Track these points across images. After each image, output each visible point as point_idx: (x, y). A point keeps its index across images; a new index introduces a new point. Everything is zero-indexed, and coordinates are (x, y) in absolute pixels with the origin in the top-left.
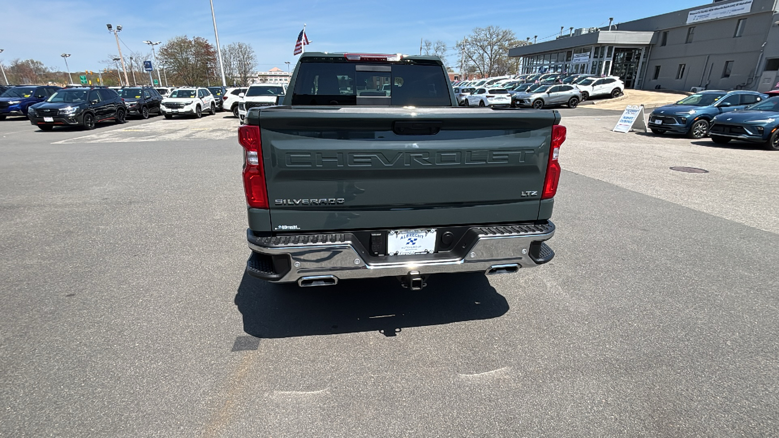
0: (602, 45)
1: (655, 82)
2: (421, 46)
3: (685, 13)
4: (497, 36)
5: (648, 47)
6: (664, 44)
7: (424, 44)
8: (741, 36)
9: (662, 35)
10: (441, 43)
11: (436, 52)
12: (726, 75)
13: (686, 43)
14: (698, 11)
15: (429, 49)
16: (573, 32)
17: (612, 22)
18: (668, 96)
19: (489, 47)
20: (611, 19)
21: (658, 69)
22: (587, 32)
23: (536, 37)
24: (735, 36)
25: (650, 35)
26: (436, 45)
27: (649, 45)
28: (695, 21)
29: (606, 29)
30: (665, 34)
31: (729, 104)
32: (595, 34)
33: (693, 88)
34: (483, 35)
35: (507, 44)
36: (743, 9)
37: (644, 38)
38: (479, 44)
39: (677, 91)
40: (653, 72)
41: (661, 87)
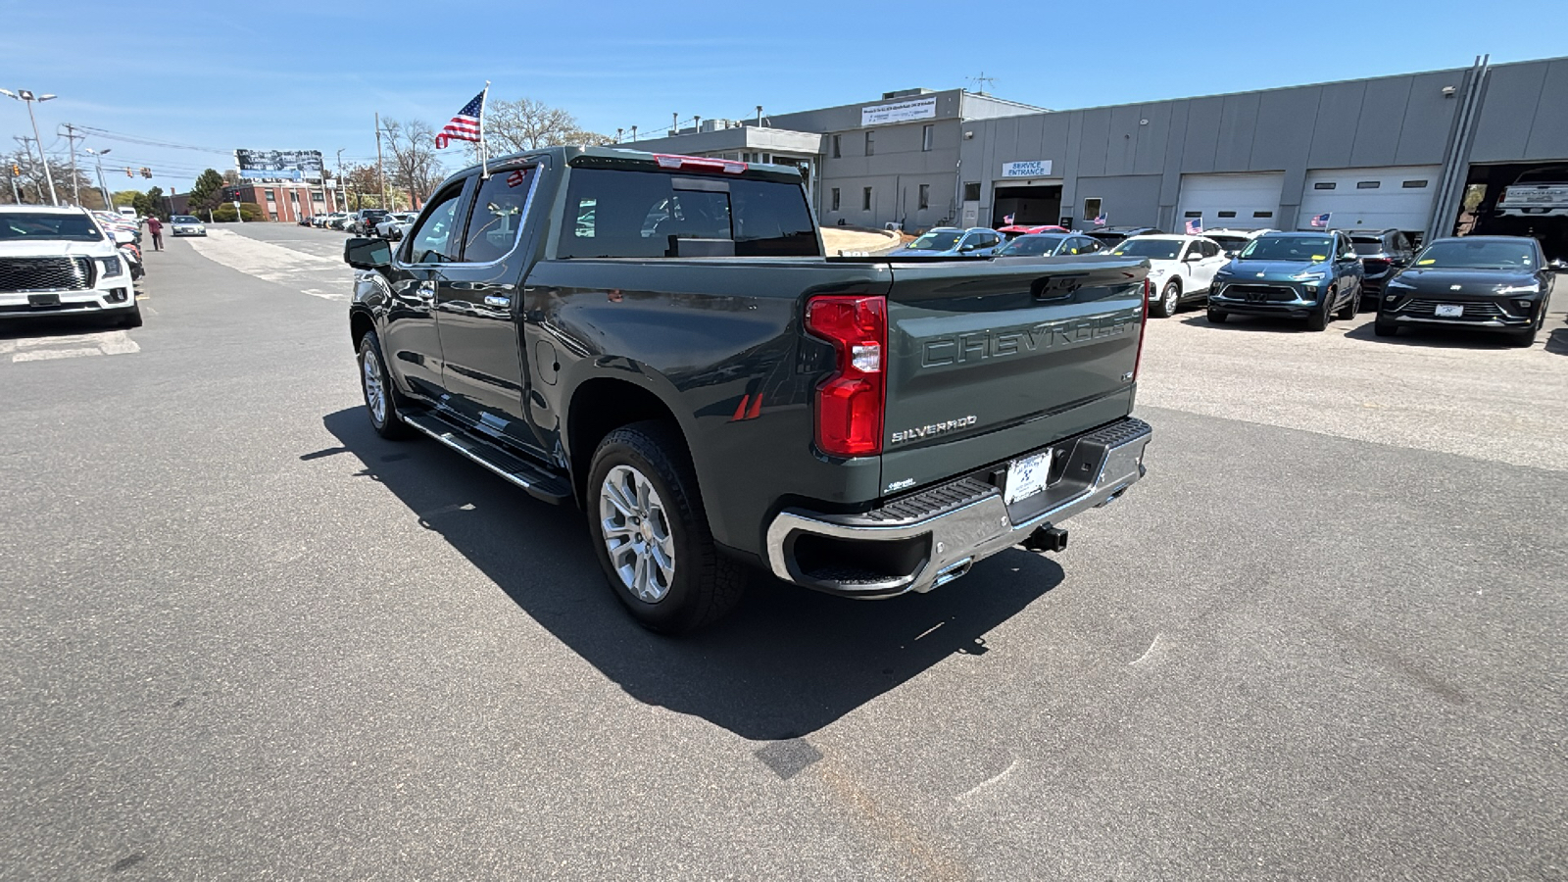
0: (754, 151)
1: (836, 215)
2: (378, 130)
3: (856, 110)
4: (542, 121)
5: (817, 158)
6: (837, 155)
7: (382, 126)
8: (930, 150)
9: (832, 139)
10: (422, 125)
11: (414, 143)
12: (924, 206)
13: (867, 155)
14: (873, 108)
15: (396, 136)
16: (700, 123)
17: (761, 113)
18: (862, 237)
19: (529, 140)
20: (759, 108)
21: (836, 193)
22: (724, 128)
23: (634, 128)
24: (923, 150)
25: (816, 138)
26: (411, 129)
27: (819, 154)
28: (872, 123)
29: (754, 123)
30: (836, 139)
31: (971, 247)
32: (739, 132)
33: (887, 224)
34: (513, 116)
35: (562, 137)
36: (926, 111)
37: (808, 143)
38: (506, 133)
39: (869, 228)
40: (829, 198)
41: (846, 222)
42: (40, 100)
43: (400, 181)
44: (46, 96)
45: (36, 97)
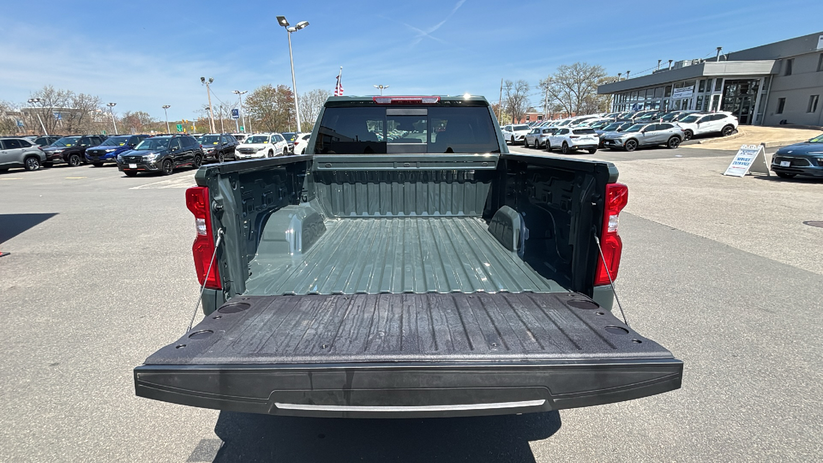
0: (709, 78)
1: (779, 117)
2: (502, 86)
3: (814, 38)
4: (585, 73)
5: (767, 77)
6: (788, 73)
7: (504, 84)
9: (785, 63)
10: (523, 82)
11: (518, 91)
13: (818, 71)
15: (510, 89)
16: (673, 65)
17: (720, 52)
18: (798, 133)
19: (576, 84)
20: (719, 49)
21: (782, 101)
22: (690, 64)
23: (628, 72)
25: (771, 63)
26: (517, 85)
27: (770, 75)
29: (713, 59)
30: (790, 62)
32: (699, 66)
34: (569, 73)
35: (596, 81)
37: (765, 67)
38: (565, 82)
39: (810, 126)
40: (775, 105)
41: (787, 122)
42: (385, 88)
43: (508, 111)
44: (386, 86)
45: (384, 87)
